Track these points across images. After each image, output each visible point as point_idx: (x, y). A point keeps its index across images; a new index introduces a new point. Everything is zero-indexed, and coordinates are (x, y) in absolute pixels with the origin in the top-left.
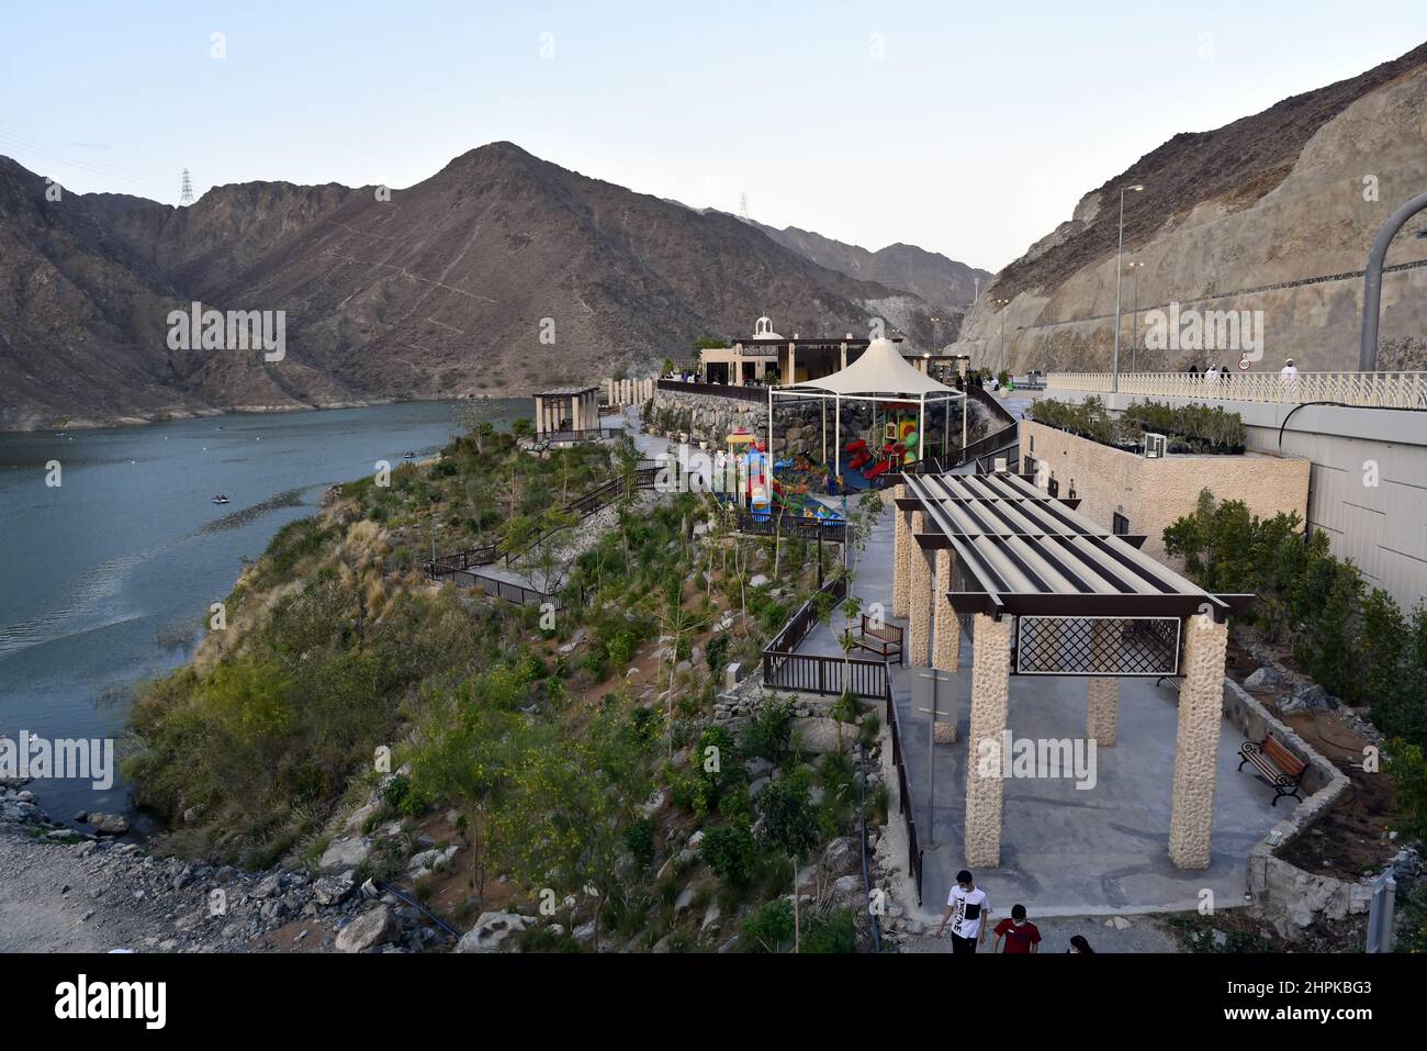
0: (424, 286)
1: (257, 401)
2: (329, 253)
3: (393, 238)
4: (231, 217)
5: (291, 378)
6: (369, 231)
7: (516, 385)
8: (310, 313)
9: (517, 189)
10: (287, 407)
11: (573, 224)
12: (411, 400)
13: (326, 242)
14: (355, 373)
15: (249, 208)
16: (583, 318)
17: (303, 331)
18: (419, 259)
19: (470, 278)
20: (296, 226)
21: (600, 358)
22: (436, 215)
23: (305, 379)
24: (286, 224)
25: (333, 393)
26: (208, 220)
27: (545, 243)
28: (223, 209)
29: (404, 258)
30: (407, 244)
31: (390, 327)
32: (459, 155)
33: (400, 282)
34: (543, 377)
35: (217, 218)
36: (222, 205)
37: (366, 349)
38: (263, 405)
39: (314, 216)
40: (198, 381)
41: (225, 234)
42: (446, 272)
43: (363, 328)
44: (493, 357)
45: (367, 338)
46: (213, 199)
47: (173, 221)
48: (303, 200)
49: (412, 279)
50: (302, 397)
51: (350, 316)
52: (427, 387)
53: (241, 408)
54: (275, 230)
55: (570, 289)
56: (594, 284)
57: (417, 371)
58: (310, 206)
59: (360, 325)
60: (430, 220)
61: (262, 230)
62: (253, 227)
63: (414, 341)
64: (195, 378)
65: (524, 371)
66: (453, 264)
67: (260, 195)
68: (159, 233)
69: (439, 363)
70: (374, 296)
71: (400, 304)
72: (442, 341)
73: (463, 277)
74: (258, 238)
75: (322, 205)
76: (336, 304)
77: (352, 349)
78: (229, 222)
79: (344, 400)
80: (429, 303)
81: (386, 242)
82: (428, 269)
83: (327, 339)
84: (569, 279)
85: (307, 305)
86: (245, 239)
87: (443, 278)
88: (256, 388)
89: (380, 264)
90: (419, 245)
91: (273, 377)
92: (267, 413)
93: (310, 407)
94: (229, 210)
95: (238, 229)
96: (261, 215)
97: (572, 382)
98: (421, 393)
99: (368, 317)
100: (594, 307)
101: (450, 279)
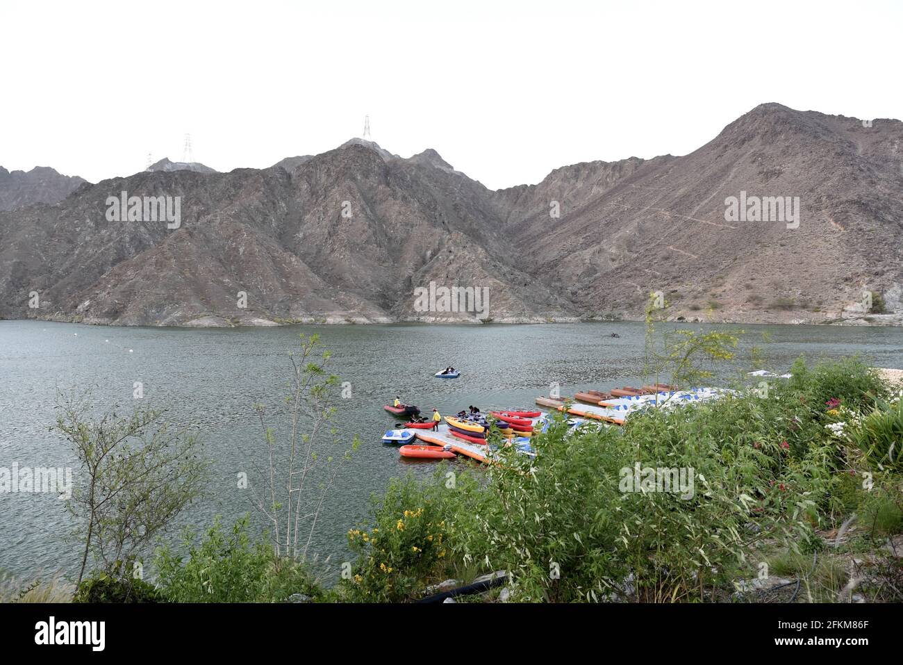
0: (676, 220)
2: (612, 204)
3: (664, 188)
4: (560, 188)
7: (734, 309)
9: (776, 134)
11: (829, 151)
15: (573, 181)
16: (830, 237)
18: (678, 200)
19: (718, 210)
20: (601, 189)
21: (846, 280)
24: (595, 189)
26: (545, 192)
27: (797, 172)
28: (557, 182)
29: (666, 201)
31: (635, 255)
33: (656, 219)
34: (770, 299)
35: (552, 190)
39: (615, 181)
41: (554, 199)
42: (698, 208)
44: (718, 280)
45: (614, 265)
46: (552, 178)
47: (525, 195)
48: (609, 171)
49: (667, 215)
54: (586, 193)
55: (819, 209)
56: (847, 201)
58: (613, 175)
59: (612, 254)
61: (577, 194)
63: (650, 266)
65: (747, 293)
66: (706, 201)
67: (581, 171)
68: (515, 203)
70: (629, 231)
71: (651, 236)
73: (712, 210)
75: (622, 173)
76: (602, 239)
78: (557, 191)
80: (675, 234)
81: (658, 192)
82: (682, 207)
84: (819, 200)
87: (694, 213)
89: (647, 208)
90: (682, 190)
94: (559, 183)
96: (579, 185)
97: (804, 307)
99: (619, 247)
100: (845, 225)
101: (700, 214)
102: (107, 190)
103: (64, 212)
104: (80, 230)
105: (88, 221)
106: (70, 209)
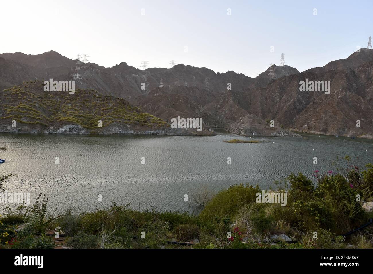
102: (281, 82)
103: (268, 90)
104: (275, 97)
105: (277, 93)
106: (270, 89)
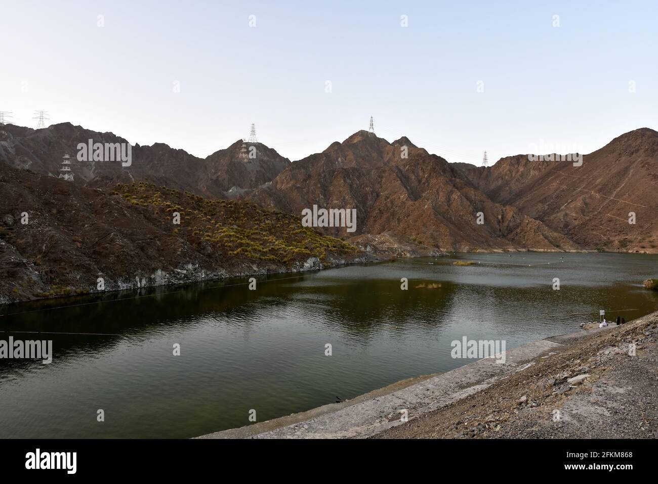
0: (604, 199)
1: (539, 247)
2: (555, 184)
3: (585, 177)
4: (509, 170)
5: (552, 238)
6: (572, 174)
8: (548, 211)
10: (553, 251)
12: (604, 251)
13: (553, 180)
14: (573, 238)
15: (516, 166)
17: (546, 218)
18: (600, 187)
19: (629, 195)
20: (536, 173)
22: (607, 166)
23: (559, 239)
24: (532, 172)
25: (572, 246)
26: (499, 172)
28: (506, 167)
29: (592, 187)
30: (593, 179)
31: (588, 218)
32: (617, 137)
33: (591, 197)
35: (503, 171)
36: (505, 165)
37: (577, 228)
38: (542, 249)
39: (545, 168)
40: (513, 237)
41: (507, 177)
42: (615, 192)
43: (574, 218)
44: (647, 234)
45: (576, 222)
46: (501, 163)
47: (485, 173)
49: (598, 196)
50: (558, 246)
51: (568, 212)
52: (612, 246)
53: (532, 249)
54: (527, 175)
57: (605, 238)
58: (543, 164)
59: (573, 216)
60: (604, 168)
61: (522, 175)
62: (518, 174)
63: (601, 224)
64: (511, 236)
66: (619, 189)
67: (521, 160)
68: (480, 177)
69: (616, 235)
70: (579, 203)
71: (592, 207)
72: (616, 225)
73: (624, 195)
74: (520, 178)
75: (548, 163)
76: (560, 207)
77: (569, 227)
78: (508, 172)
79: (577, 249)
80: (608, 207)
81: (581, 179)
82: (605, 192)
83: (558, 222)
85: (546, 207)
86: (515, 179)
87: (614, 195)
88: (538, 242)
89: (580, 189)
90: (599, 180)
91: (545, 238)
92: (544, 252)
93: (563, 251)
94: (508, 167)
95: (512, 176)
96: (521, 169)
98: (608, 248)
99: (577, 213)
101: (618, 196)
